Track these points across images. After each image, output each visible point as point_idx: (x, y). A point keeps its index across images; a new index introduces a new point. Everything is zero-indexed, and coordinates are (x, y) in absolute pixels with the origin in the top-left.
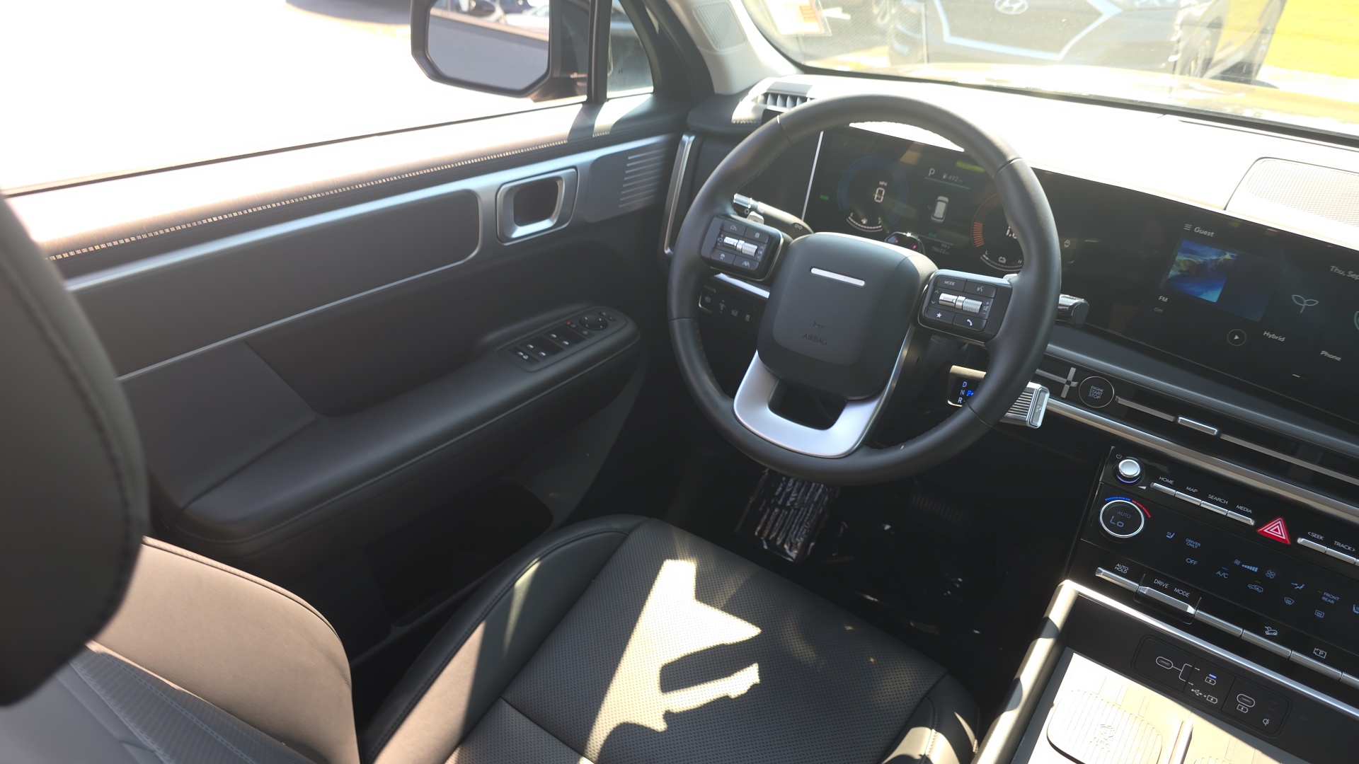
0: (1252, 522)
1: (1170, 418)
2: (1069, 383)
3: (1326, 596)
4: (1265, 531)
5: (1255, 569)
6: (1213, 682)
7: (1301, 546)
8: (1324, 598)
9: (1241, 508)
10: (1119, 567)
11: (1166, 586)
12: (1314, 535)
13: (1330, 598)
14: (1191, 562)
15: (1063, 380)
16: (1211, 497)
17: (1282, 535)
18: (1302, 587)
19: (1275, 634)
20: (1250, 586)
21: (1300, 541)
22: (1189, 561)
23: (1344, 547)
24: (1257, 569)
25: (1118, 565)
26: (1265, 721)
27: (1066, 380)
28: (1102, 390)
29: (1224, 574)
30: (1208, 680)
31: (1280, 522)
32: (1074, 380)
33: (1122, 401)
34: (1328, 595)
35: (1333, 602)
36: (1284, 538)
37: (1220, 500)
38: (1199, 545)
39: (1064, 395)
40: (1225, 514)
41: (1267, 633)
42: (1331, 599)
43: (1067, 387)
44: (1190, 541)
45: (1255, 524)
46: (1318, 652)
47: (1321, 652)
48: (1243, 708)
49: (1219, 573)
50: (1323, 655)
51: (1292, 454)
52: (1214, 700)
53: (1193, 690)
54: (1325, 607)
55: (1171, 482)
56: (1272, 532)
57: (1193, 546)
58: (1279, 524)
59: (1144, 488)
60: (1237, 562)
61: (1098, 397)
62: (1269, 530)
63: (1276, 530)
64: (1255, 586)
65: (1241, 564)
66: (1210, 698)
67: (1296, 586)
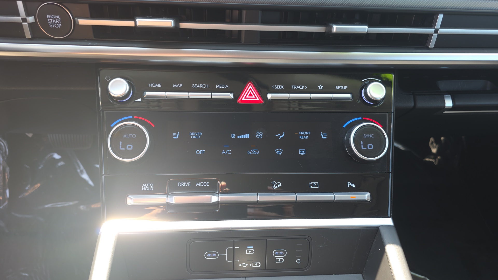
0: (231, 96)
1: (130, 23)
2: (24, 20)
3: (301, 135)
4: (243, 99)
5: (247, 136)
6: (252, 251)
7: (272, 100)
8: (301, 137)
9: (219, 86)
10: (145, 187)
11: (189, 184)
12: (277, 87)
13: (304, 135)
14: (200, 152)
15: (17, 19)
16: (195, 86)
17: (256, 98)
18: (283, 135)
19: (280, 185)
20: (249, 153)
21: (269, 96)
22: (198, 152)
23: (299, 88)
24: (248, 135)
25: (144, 185)
26: (298, 261)
27: (20, 18)
28: (58, 17)
29: (228, 151)
30: (248, 252)
31: (250, 87)
32: (28, 14)
33: (82, 22)
34: (302, 133)
35: (307, 137)
36: (258, 99)
37: (202, 86)
38: (201, 134)
39: (28, 35)
40: (209, 97)
41: (275, 188)
42: (306, 135)
43: (25, 25)
44: (193, 134)
45: (234, 96)
46: (312, 185)
47: (315, 184)
48: (279, 260)
49: (224, 152)
50: (316, 186)
51: (239, 22)
52: (258, 265)
53: (240, 265)
54: (303, 145)
55: (159, 85)
56: (249, 98)
57: (196, 137)
58: (250, 89)
59: (139, 100)
60: (233, 136)
61: (59, 26)
62: (245, 98)
63: (251, 95)
64: (253, 150)
65: (236, 136)
66: (254, 265)
67: (279, 136)
